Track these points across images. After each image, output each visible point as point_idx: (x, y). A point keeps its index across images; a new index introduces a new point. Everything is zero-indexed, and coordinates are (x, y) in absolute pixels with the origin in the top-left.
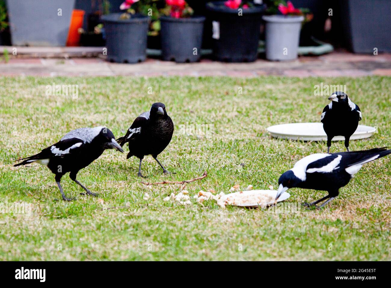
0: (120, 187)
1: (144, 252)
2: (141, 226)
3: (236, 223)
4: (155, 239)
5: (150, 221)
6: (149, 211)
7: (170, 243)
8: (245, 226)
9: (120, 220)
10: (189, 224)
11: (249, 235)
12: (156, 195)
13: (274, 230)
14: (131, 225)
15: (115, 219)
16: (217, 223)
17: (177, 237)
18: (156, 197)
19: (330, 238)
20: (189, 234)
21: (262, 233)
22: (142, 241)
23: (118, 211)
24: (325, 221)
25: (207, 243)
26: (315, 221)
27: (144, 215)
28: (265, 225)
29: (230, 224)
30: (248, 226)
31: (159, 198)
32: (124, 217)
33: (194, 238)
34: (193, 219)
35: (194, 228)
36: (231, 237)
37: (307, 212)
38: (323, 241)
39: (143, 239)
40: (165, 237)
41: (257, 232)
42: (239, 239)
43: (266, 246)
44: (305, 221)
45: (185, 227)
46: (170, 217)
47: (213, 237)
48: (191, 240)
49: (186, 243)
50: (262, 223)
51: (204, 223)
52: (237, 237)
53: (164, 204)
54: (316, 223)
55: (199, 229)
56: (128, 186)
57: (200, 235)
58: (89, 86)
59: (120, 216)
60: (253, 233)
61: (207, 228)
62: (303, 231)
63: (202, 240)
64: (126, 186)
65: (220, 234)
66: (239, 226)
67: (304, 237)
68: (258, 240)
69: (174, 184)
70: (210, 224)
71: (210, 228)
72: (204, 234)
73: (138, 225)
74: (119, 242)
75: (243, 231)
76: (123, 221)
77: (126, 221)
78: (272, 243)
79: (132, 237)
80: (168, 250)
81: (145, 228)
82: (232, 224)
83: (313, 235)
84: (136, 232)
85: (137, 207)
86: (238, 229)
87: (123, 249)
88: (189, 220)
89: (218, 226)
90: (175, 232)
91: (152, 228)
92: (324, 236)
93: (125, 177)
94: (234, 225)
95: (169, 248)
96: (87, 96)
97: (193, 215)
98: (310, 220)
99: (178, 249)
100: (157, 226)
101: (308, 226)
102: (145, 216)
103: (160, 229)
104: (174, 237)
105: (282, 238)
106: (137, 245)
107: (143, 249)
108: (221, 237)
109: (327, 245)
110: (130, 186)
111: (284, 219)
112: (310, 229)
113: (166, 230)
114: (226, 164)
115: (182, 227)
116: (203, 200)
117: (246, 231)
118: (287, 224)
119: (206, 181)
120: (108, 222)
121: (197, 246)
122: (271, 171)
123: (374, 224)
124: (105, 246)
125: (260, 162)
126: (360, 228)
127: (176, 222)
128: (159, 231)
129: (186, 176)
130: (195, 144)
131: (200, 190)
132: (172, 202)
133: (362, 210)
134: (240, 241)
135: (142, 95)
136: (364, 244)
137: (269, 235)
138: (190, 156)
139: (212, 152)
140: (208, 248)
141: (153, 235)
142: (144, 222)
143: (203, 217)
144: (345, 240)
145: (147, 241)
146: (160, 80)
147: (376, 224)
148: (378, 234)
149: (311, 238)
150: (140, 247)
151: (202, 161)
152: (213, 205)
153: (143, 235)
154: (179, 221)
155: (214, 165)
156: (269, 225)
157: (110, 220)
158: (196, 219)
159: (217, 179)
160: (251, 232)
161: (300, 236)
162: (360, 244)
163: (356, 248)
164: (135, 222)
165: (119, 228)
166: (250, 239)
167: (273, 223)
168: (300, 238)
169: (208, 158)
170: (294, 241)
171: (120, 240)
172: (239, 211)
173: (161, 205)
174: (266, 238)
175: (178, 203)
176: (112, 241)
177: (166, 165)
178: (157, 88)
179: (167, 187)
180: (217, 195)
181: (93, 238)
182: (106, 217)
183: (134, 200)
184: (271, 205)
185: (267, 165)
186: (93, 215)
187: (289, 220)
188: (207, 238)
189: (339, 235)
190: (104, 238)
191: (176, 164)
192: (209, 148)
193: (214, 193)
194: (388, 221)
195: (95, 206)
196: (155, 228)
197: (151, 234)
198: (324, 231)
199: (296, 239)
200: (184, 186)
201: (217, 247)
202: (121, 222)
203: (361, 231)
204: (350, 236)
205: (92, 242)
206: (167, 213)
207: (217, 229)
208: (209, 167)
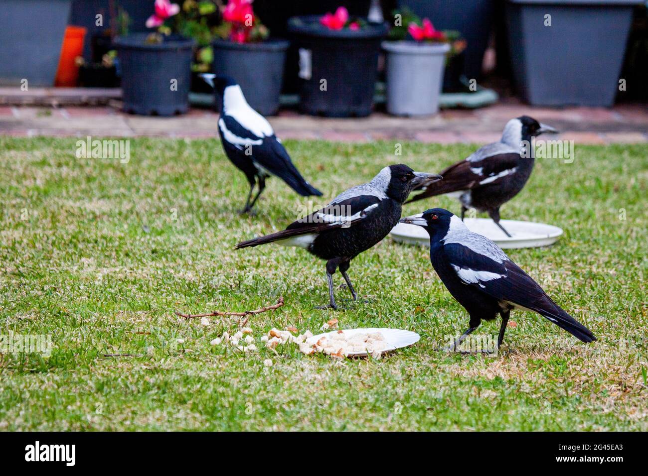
0: (138, 321)
2: (171, 386)
3: (329, 383)
4: (194, 407)
5: (188, 378)
6: (186, 362)
7: (219, 415)
8: (345, 387)
9: (137, 376)
10: (252, 383)
11: (350, 403)
12: (198, 334)
13: (391, 394)
14: (154, 385)
15: (128, 374)
16: (299, 382)
17: (232, 405)
18: (197, 338)
19: (483, 408)
20: (251, 399)
21: (371, 399)
22: (172, 410)
23: (134, 360)
24: (476, 380)
25: (281, 416)
26: (460, 379)
27: (178, 367)
28: (378, 386)
29: (321, 384)
30: (349, 387)
31: (204, 340)
32: (143, 371)
33: (259, 406)
34: (258, 375)
35: (260, 390)
36: (321, 405)
37: (447, 365)
38: (472, 413)
39: (174, 409)
40: (211, 404)
41: (364, 396)
42: (334, 409)
43: (378, 420)
44: (443, 380)
45: (246, 388)
46: (220, 371)
47: (291, 405)
48: (254, 409)
49: (245, 414)
50: (372, 383)
51: (276, 382)
52: (331, 406)
53: (212, 351)
54: (461, 383)
55: (268, 392)
56: (151, 320)
57: (269, 401)
59: (137, 369)
60: (358, 399)
61: (281, 390)
62: (440, 395)
63: (272, 411)
64: (149, 319)
65: (303, 400)
66: (334, 387)
67: (442, 405)
68: (365, 411)
69: (229, 316)
70: (286, 384)
71: (287, 390)
72: (276, 400)
73: (166, 384)
74: (134, 413)
75: (340, 395)
76: (142, 377)
77: (147, 378)
78: (387, 416)
79: (155, 405)
80: (215, 426)
81: (179, 388)
82: (323, 384)
83: (455, 403)
84: (162, 397)
85: (165, 354)
86: (332, 392)
87: (140, 423)
88: (253, 378)
89: (299, 388)
90: (228, 396)
91: (189, 389)
92: (473, 404)
93: (147, 305)
94: (326, 385)
95: (216, 422)
96: (87, 170)
97: (260, 368)
98: (451, 378)
99: (231, 424)
100: (199, 386)
101: (447, 387)
102: (179, 369)
103: (204, 391)
104: (227, 405)
105: (405, 408)
106: (164, 417)
107: (173, 424)
108: (304, 405)
109: (477, 418)
110: (156, 320)
111: (409, 376)
112: (451, 393)
113: (213, 393)
114: (316, 284)
115: (240, 388)
116: (277, 343)
117: (345, 396)
118: (413, 384)
119: (282, 312)
120: (115, 379)
121: (264, 420)
122: (390, 297)
123: (555, 385)
124: (110, 419)
125: (373, 282)
126: (532, 392)
127: (230, 380)
128: (201, 394)
129: (250, 304)
130: (267, 251)
131: (271, 328)
132: (224, 346)
133: (536, 363)
134: (336, 412)
135: (180, 169)
136: (538, 417)
137: (383, 402)
138: (257, 271)
139: (294, 264)
140: (283, 423)
141: (191, 402)
142: (177, 380)
143: (275, 371)
144: (507, 411)
145: (181, 411)
146: (210, 144)
147: (558, 386)
148: (561, 402)
149: (452, 408)
150: (169, 421)
151: (277, 279)
152: (292, 351)
153: (175, 401)
154: (235, 377)
155: (297, 287)
156: (384, 386)
157: (120, 376)
158: (263, 375)
159: (301, 309)
160: (354, 396)
161: (435, 405)
162: (532, 418)
163: (525, 424)
164: (162, 379)
165: (134, 389)
166: (352, 408)
167: (391, 383)
168: (434, 408)
169: (287, 274)
170: (425, 412)
171: (135, 409)
172: (336, 362)
173: (206, 352)
174: (379, 407)
175: (235, 349)
176: (121, 411)
177: (216, 286)
178: (205, 158)
179: (218, 321)
180: (300, 335)
181: (90, 405)
182: (112, 371)
183: (162, 343)
184: (388, 353)
185: (383, 287)
186: (91, 368)
187: (418, 378)
188: (281, 407)
189: (497, 404)
190: (108, 406)
191: (233, 284)
192: (289, 258)
193: (295, 332)
194: (577, 380)
195: (95, 352)
196: (194, 390)
197: (189, 400)
198: (473, 397)
199: (428, 409)
200: (245, 320)
201: (297, 422)
202: (138, 378)
203: (534, 396)
204: (516, 405)
205: (89, 412)
206: (215, 365)
207: (298, 391)
208: (287, 289)
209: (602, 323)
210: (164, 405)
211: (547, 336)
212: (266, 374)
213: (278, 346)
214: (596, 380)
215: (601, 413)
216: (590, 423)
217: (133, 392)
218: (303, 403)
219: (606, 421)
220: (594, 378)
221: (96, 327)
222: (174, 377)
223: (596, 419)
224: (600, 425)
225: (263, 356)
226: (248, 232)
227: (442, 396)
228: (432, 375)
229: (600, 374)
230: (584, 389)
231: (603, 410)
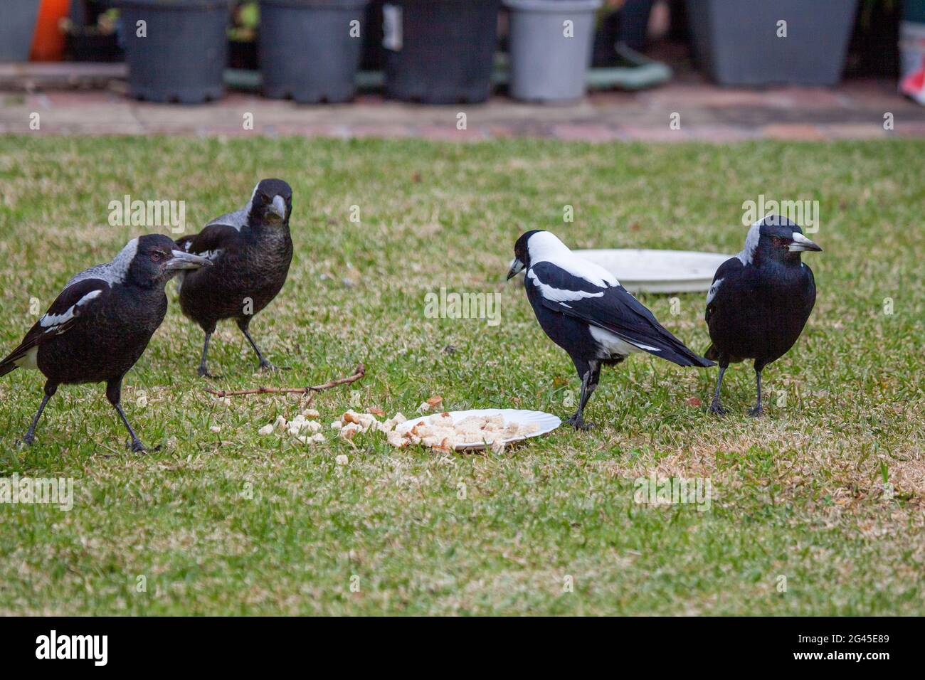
0: (153, 400)
1: (208, 556)
2: (202, 494)
3: (430, 488)
4: (236, 525)
5: (226, 483)
6: (223, 460)
7: (272, 535)
9: (152, 480)
10: (318, 489)
11: (461, 516)
12: (240, 420)
13: (520, 503)
14: (178, 493)
15: (139, 477)
16: (387, 487)
17: (290, 521)
18: (239, 426)
19: (652, 523)
20: (318, 513)
21: (491, 512)
22: (203, 529)
23: (148, 457)
25: (362, 537)
26: (618, 482)
27: (212, 467)
28: (500, 492)
29: (418, 490)
30: (459, 494)
31: (249, 429)
32: (162, 473)
33: (329, 522)
34: (328, 478)
35: (331, 499)
36: (418, 520)
37: (600, 462)
38: (636, 530)
39: (207, 527)
40: (260, 520)
41: (480, 507)
42: (438, 525)
43: (501, 541)
44: (594, 483)
45: (310, 496)
46: (273, 472)
47: (376, 520)
48: (322, 527)
49: (309, 534)
50: (492, 487)
51: (354, 488)
52: (432, 521)
53: (260, 443)
54: (620, 487)
55: (342, 502)
56: (172, 400)
57: (344, 515)
58: (83, 159)
59: (152, 469)
60: (473, 511)
61: (361, 498)
62: (590, 505)
63: (349, 529)
64: (170, 398)
65: (393, 513)
66: (438, 494)
67: (593, 519)
68: (482, 529)
69: (285, 393)
70: (369, 490)
71: (369, 498)
72: (353, 513)
73: (195, 491)
74: (149, 533)
75: (446, 506)
76: (160, 481)
77: (167, 482)
78: (514, 535)
79: (179, 521)
80: (265, 552)
81: (214, 498)
82: (421, 490)
83: (612, 516)
84: (189, 510)
85: (194, 448)
86: (434, 502)
87: (158, 548)
88: (320, 481)
89: (387, 496)
90: (285, 508)
91: (228, 498)
92: (637, 518)
93: (167, 377)
94: (426, 492)
95: (268, 547)
96: (78, 182)
97: (330, 466)
98: (606, 480)
99: (290, 548)
100: (242, 493)
101: (600, 493)
102: (214, 470)
103: (249, 502)
104: (283, 521)
105: (540, 523)
106: (193, 539)
107: (205, 549)
108: (394, 520)
109: (644, 537)
110: (180, 399)
111: (545, 478)
112: (606, 502)
113: (263, 504)
114: (410, 346)
115: (301, 497)
116: (354, 431)
117: (453, 507)
118: (551, 488)
119: (362, 386)
120: (121, 485)
121: (336, 543)
122: (517, 363)
123: (756, 489)
124: (114, 543)
125: (492, 342)
126: (723, 499)
127: (287, 485)
128: (245, 506)
129: (315, 376)
130: (339, 298)
131: (346, 409)
132: (278, 436)
133: (728, 457)
134: (440, 530)
135: (212, 181)
136: (731, 535)
137: (508, 515)
138: (325, 328)
139: (379, 317)
140: (363, 546)
141: (231, 517)
142: (211, 485)
143: (352, 472)
144: (687, 528)
145: (217, 530)
146: (256, 144)
147: (761, 490)
148: (764, 513)
149: (607, 523)
150: (199, 545)
151: (354, 339)
152: (377, 443)
153: (207, 516)
154: (294, 481)
155: (383, 350)
156: (509, 492)
157: (128, 481)
158: (335, 478)
159: (389, 382)
160: (467, 508)
161: (582, 519)
162: (723, 537)
163: (712, 546)
164: (188, 484)
165: (148, 499)
166: (463, 525)
167: (520, 488)
168: (582, 523)
169: (368, 331)
170: (568, 529)
171: (151, 527)
172: (439, 458)
173: (252, 445)
174: (502, 522)
175: (295, 440)
176: (130, 530)
177: (266, 349)
178: (248, 164)
179: (269, 400)
180: (388, 420)
181: (85, 523)
182: (117, 474)
183: (188, 433)
184: (514, 445)
185: (508, 349)
186: (86, 469)
187: (558, 480)
188: (361, 524)
189: (673, 516)
190: (111, 524)
191: (290, 347)
192: (371, 309)
193: (380, 415)
194: (788, 482)
195: (91, 446)
196: (236, 499)
197: (228, 514)
198: (638, 508)
199: (573, 525)
200: (308, 398)
201: (384, 544)
202: (154, 484)
203: (725, 506)
204: (699, 518)
205: (83, 533)
206: (265, 463)
207: (385, 501)
208: (369, 354)
209: (822, 400)
210: (192, 521)
211: (744, 418)
212: (338, 476)
213: (355, 435)
214: (815, 481)
215: (822, 528)
216: (806, 544)
217: (146, 503)
218: (392, 517)
219: (829, 541)
220: (812, 479)
221: (93, 410)
222: (206, 481)
223: (816, 537)
224: (821, 546)
225: (335, 451)
226: (312, 271)
227: (592, 506)
228: (578, 476)
229: (820, 472)
230: (798, 494)
231: (825, 525)
